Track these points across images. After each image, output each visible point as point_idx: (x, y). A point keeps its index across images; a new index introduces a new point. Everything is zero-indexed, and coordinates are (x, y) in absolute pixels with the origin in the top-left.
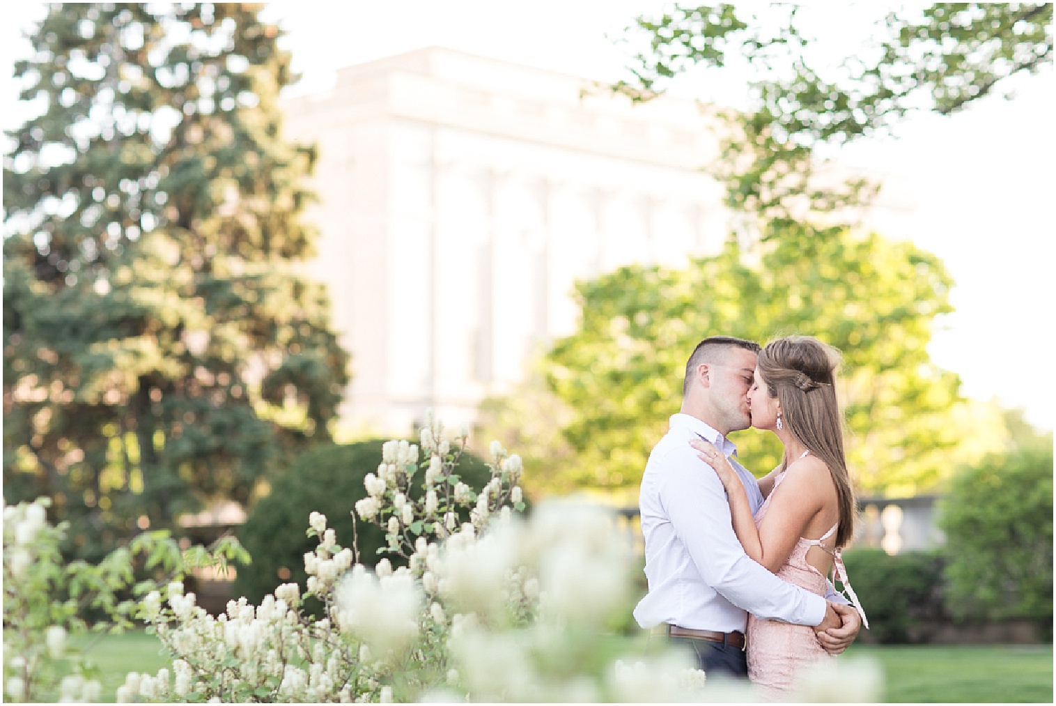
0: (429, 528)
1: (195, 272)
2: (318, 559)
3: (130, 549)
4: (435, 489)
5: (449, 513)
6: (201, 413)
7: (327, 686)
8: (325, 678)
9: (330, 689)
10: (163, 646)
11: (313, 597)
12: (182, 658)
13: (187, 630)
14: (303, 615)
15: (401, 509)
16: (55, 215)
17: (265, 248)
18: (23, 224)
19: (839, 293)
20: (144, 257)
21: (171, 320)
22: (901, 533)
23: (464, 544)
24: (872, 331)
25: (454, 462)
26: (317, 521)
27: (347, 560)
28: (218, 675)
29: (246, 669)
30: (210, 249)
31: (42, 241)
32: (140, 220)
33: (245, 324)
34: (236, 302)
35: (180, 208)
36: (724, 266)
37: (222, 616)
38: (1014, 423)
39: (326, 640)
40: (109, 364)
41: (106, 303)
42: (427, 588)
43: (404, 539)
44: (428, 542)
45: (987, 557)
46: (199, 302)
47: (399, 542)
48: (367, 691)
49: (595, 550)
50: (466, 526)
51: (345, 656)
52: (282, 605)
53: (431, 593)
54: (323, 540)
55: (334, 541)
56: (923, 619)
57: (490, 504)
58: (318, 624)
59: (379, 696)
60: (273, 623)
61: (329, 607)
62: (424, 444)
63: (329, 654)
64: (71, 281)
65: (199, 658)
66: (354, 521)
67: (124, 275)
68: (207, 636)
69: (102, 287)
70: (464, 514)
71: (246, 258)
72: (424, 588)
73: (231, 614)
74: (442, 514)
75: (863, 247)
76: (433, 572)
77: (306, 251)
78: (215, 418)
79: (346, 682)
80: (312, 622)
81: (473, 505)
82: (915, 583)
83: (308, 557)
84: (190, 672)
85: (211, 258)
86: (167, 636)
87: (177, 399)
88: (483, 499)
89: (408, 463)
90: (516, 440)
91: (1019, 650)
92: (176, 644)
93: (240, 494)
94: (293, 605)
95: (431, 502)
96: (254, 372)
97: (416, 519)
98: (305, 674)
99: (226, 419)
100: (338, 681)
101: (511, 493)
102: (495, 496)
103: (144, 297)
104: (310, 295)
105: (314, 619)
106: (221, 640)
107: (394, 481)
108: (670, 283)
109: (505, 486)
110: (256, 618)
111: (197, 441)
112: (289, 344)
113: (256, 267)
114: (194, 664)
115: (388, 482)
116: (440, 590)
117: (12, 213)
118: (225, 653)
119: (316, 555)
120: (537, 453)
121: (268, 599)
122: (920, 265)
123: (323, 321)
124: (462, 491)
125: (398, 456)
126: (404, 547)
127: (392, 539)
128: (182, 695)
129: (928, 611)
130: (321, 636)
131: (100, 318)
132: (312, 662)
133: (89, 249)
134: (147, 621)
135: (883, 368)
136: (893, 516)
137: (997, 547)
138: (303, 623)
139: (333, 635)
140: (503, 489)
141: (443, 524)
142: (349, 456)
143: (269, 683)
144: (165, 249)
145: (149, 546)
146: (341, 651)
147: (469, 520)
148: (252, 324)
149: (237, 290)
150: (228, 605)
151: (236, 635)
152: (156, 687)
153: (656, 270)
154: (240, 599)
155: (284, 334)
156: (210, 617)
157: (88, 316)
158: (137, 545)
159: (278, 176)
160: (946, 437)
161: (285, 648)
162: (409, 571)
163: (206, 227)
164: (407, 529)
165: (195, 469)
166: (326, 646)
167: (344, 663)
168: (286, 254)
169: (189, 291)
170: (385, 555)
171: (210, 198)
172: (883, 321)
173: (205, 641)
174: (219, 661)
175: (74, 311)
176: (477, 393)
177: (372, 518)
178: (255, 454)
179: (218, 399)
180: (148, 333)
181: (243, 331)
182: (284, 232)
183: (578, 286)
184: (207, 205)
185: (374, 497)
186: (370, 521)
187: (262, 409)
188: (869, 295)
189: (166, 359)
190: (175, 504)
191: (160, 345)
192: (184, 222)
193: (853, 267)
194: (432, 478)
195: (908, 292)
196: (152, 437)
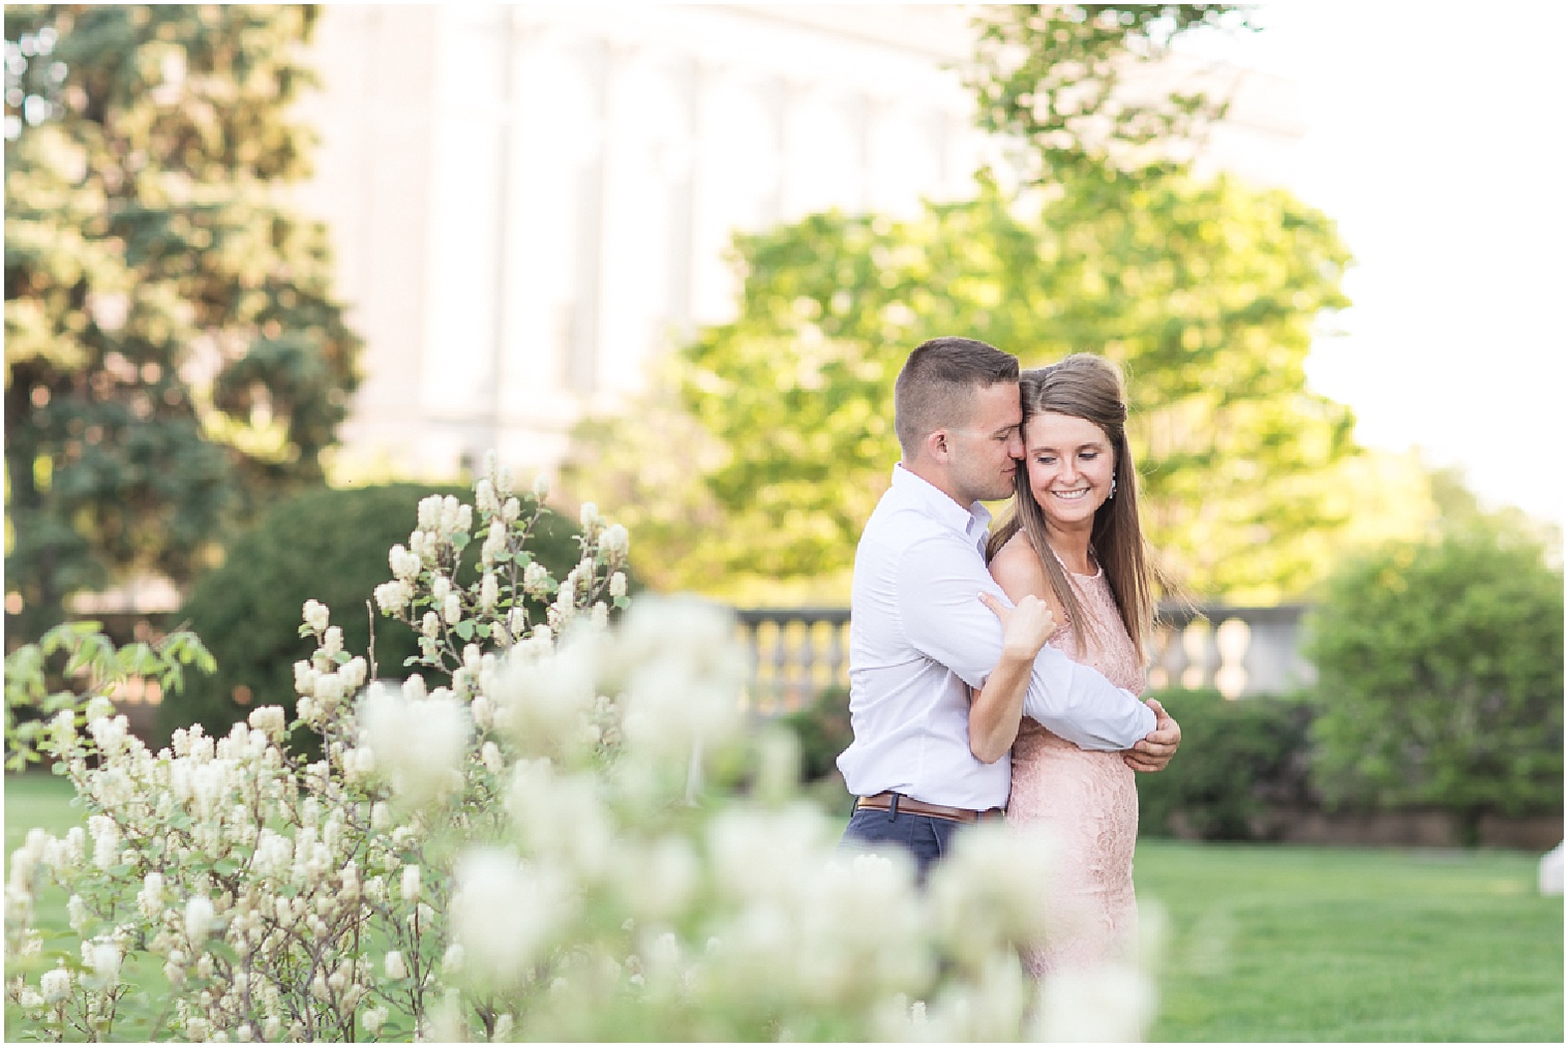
0: (484, 631)
1: (109, 195)
2: (315, 672)
3: (40, 648)
4: (496, 571)
5: (515, 608)
6: (114, 427)
7: (323, 862)
8: (319, 849)
9: (327, 866)
10: (77, 792)
11: (305, 727)
12: (105, 812)
13: (115, 770)
14: (289, 755)
15: (443, 600)
17: (229, 161)
19: (1164, 273)
20: (27, 167)
21: (67, 275)
22: (1246, 665)
23: (535, 656)
24: (1214, 336)
25: (525, 531)
26: (315, 613)
27: (358, 673)
28: (158, 840)
29: (202, 833)
30: (137, 158)
32: (22, 106)
33: (189, 284)
34: (175, 247)
35: (88, 88)
36: (980, 219)
37: (165, 753)
38: (1447, 493)
39: (323, 793)
42: (479, 719)
43: (446, 646)
44: (483, 652)
45: (1380, 707)
46: (117, 244)
47: (439, 650)
48: (381, 872)
49: (704, 671)
50: (540, 630)
51: (350, 818)
52: (259, 737)
53: (484, 728)
54: (323, 642)
55: (342, 646)
56: (1274, 802)
57: (578, 598)
58: (310, 768)
59: (399, 881)
60: (245, 764)
61: (329, 743)
62: (481, 503)
63: (325, 815)
65: (130, 814)
66: (371, 615)
68: (143, 781)
70: (538, 610)
71: (197, 177)
72: (473, 720)
73: (178, 750)
74: (504, 610)
75: (1209, 197)
76: (489, 699)
77: (295, 167)
78: (132, 436)
79: (350, 857)
80: (303, 764)
81: (552, 598)
82: (1265, 746)
83: (300, 667)
84: (117, 833)
85: (136, 173)
86: (84, 778)
87: (74, 402)
88: (567, 589)
89: (455, 531)
90: (631, 491)
91: (1424, 857)
92: (98, 791)
93: (173, 563)
94: (275, 740)
95: (488, 591)
96: (200, 370)
97: (465, 616)
98: (290, 843)
99: (154, 440)
100: (340, 855)
101: (609, 582)
102: (586, 585)
103: (24, 235)
104: (298, 241)
105: (306, 761)
106: (165, 788)
107: (433, 558)
108: (887, 242)
109: (602, 571)
110: (215, 757)
111: (106, 472)
112: (261, 319)
113: (212, 190)
114: (124, 822)
115: (424, 559)
116: (497, 725)
118: (171, 807)
119: (312, 665)
120: (663, 513)
121: (239, 728)
122: (1299, 230)
123: (318, 284)
124: (536, 575)
125: (441, 519)
126: (446, 658)
127: (428, 644)
128: (104, 868)
129: (1284, 791)
130: (315, 785)
132: (300, 826)
134: (53, 755)
135: (1229, 398)
136: (1234, 635)
137: (1396, 693)
138: (289, 766)
139: (333, 785)
140: (599, 575)
141: (507, 625)
142: (355, 508)
143: (235, 854)
144: (63, 154)
145: (69, 645)
146: (345, 810)
147: (545, 621)
148: (201, 284)
149: (178, 228)
150: (174, 736)
151: (188, 781)
152: (64, 854)
153: (866, 222)
154: (191, 728)
155: (252, 304)
156: (147, 753)
158: (50, 641)
159: (251, 40)
160: (1330, 508)
161: (262, 802)
162: (451, 694)
163: (132, 121)
164: (451, 631)
165: (101, 519)
166: (323, 803)
167: (347, 828)
168: (262, 172)
169: (100, 226)
170: (417, 668)
171: (139, 76)
172: (1233, 320)
173: (140, 788)
174: (162, 818)
176: (568, 410)
177: (398, 612)
178: (199, 497)
179: (141, 406)
180: (30, 295)
181: (184, 295)
182: (258, 136)
183: (740, 241)
184: (134, 85)
185: (402, 581)
186: (395, 617)
187: (215, 424)
188: (1212, 277)
189: (62, 337)
190: (65, 575)
191: (49, 316)
192: (96, 113)
193: (1189, 231)
194: (492, 555)
195: (1275, 273)
196: (32, 464)
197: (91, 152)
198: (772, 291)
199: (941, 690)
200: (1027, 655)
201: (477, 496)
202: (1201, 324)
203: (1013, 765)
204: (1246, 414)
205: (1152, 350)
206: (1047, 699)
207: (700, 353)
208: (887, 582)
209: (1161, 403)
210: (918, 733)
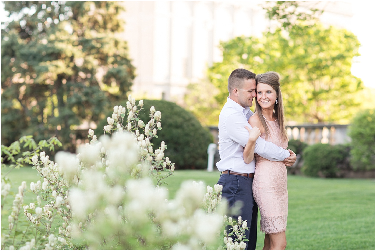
1: (79, 36)
3: (19, 141)
4: (131, 122)
5: (136, 130)
6: (81, 88)
10: (38, 173)
12: (45, 177)
13: (46, 168)
15: (119, 129)
16: (27, 14)
17: (105, 28)
18: (16, 17)
19: (317, 48)
20: (60, 30)
21: (69, 54)
24: (329, 63)
25: (138, 113)
26: (91, 132)
28: (57, 183)
30: (84, 27)
31: (23, 24)
32: (59, 16)
33: (97, 56)
34: (93, 47)
35: (73, 11)
36: (276, 37)
40: (47, 70)
41: (45, 47)
45: (366, 147)
46: (80, 47)
54: (93, 139)
55: (96, 139)
56: (342, 169)
57: (150, 128)
62: (128, 107)
64: (34, 40)
65: (50, 177)
67: (52, 37)
69: (44, 41)
70: (142, 131)
71: (98, 31)
75: (327, 31)
77: (120, 29)
78: (85, 90)
81: (144, 128)
82: (340, 156)
84: (48, 182)
85: (85, 31)
86: (40, 170)
87: (72, 82)
88: (148, 126)
89: (122, 113)
93: (95, 119)
95: (129, 127)
96: (100, 74)
99: (89, 91)
101: (157, 124)
102: (152, 125)
103: (59, 46)
104: (121, 45)
107: (117, 119)
108: (255, 43)
111: (78, 98)
112: (113, 63)
113: (101, 34)
114: (49, 179)
115: (115, 120)
117: (12, 13)
119: (90, 144)
122: (348, 38)
123: (125, 55)
124: (141, 123)
125: (118, 111)
128: (44, 190)
129: (344, 166)
131: (44, 53)
133: (40, 27)
134: (33, 165)
135: (332, 77)
140: (155, 122)
144: (68, 27)
145: (26, 140)
148: (99, 55)
149: (94, 43)
152: (36, 187)
153: (250, 38)
155: (111, 60)
157: (39, 52)
160: (356, 101)
163: (83, 19)
165: (79, 109)
168: (113, 30)
169: (76, 43)
171: (84, 9)
172: (334, 59)
175: (34, 50)
176: (186, 82)
178: (100, 104)
179: (87, 84)
180: (61, 59)
181: (95, 58)
182: (111, 22)
183: (221, 43)
184: (83, 11)
185: (110, 125)
186: (109, 133)
187: (103, 87)
188: (329, 49)
189: (68, 68)
190: (71, 121)
191: (66, 64)
192: (75, 18)
193: (323, 39)
194: (130, 119)
195: (343, 47)
196: (62, 97)
197: (74, 27)
198: (229, 54)
199: (237, 148)
200: (254, 140)
201: (127, 105)
202: (326, 60)
203: (256, 164)
204: (337, 80)
205: (315, 66)
206: (259, 150)
207: (213, 69)
208: (224, 123)
209: (317, 78)
210: (233, 157)
